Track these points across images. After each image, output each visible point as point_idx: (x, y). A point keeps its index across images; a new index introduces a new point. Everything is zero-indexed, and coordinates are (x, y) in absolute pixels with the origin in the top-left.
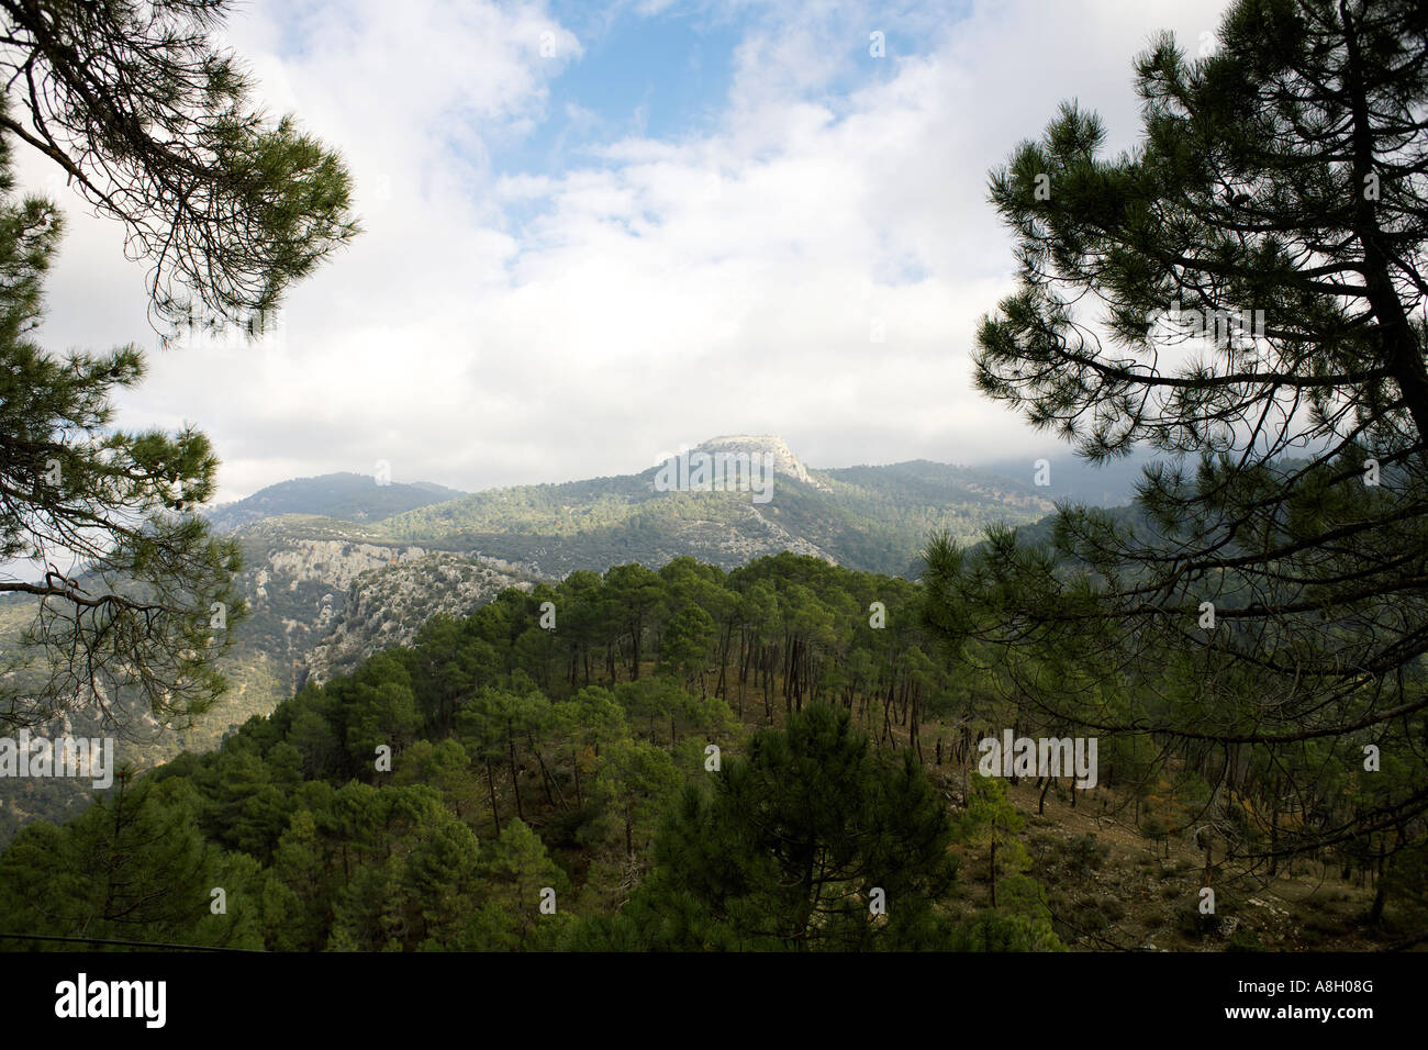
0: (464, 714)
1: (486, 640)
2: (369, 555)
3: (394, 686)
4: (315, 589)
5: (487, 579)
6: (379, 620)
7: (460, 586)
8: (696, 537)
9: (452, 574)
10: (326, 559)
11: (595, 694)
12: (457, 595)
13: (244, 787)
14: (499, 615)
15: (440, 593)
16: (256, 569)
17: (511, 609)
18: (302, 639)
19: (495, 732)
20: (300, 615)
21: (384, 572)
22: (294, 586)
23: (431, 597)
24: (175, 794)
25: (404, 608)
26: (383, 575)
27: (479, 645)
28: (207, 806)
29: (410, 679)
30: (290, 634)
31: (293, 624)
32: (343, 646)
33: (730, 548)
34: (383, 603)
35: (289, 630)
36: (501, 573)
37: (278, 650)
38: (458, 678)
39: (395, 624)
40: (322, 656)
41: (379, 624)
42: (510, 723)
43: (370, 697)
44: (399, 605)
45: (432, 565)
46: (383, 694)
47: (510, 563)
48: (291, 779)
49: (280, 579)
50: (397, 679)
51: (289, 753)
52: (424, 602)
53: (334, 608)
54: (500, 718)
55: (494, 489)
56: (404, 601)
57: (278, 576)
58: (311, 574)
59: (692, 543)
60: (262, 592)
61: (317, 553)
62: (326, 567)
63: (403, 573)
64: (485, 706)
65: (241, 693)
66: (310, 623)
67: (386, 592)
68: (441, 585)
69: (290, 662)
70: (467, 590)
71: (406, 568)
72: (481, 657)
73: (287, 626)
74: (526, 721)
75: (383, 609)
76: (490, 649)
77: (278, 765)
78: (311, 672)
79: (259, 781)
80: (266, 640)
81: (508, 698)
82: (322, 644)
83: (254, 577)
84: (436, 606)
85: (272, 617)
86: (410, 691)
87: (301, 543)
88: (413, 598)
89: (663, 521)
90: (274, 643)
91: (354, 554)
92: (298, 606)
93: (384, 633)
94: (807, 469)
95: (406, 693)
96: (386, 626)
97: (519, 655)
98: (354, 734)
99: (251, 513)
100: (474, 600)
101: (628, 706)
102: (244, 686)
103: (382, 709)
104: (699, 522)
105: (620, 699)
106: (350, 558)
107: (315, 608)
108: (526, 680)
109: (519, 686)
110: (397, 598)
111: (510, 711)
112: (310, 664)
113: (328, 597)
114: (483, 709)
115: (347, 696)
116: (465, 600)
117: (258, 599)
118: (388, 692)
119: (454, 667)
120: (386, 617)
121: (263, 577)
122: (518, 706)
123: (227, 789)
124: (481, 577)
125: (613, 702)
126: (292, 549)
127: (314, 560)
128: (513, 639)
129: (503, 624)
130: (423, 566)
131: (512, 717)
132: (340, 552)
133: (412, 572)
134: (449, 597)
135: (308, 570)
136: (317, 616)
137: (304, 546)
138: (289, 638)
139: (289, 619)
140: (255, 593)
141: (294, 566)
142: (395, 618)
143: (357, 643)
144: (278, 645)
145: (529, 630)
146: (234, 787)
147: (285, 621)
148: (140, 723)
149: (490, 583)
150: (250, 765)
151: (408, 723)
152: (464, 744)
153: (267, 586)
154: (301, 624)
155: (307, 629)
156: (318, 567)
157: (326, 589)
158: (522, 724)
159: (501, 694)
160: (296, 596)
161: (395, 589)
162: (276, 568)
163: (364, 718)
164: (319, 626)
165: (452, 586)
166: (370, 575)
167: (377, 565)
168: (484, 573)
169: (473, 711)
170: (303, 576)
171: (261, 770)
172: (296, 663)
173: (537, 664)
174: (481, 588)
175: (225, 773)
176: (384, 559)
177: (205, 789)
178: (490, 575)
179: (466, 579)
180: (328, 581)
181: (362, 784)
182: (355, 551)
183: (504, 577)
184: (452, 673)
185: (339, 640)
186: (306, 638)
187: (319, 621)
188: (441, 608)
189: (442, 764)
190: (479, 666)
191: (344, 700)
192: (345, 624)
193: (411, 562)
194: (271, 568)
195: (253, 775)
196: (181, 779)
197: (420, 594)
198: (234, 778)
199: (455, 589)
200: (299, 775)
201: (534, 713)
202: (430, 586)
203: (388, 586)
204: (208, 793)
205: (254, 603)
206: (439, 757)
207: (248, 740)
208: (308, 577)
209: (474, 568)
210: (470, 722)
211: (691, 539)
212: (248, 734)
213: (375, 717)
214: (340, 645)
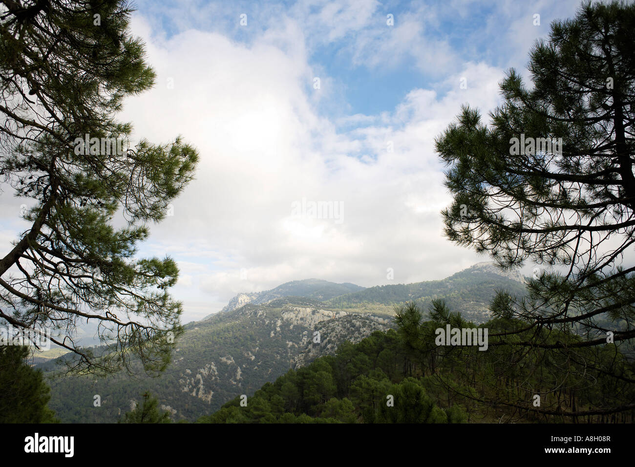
0: (353, 387)
1: (365, 354)
2: (323, 314)
3: (324, 372)
4: (300, 328)
5: (373, 327)
6: (326, 343)
7: (362, 329)
8: (471, 309)
9: (358, 324)
10: (305, 316)
11: (411, 381)
12: (360, 334)
13: (259, 413)
14: (371, 342)
15: (353, 332)
16: (276, 319)
17: (377, 340)
18: (294, 350)
19: (366, 396)
20: (294, 340)
21: (329, 322)
22: (291, 327)
23: (349, 334)
24: (233, 413)
25: (337, 338)
26: (328, 324)
27: (362, 356)
28: (245, 420)
29: (332, 369)
30: (289, 348)
31: (291, 343)
32: (311, 354)
33: (487, 315)
34: (328, 336)
35: (289, 346)
36: (379, 324)
37: (284, 355)
38: (352, 370)
39: (333, 345)
40: (302, 358)
41: (326, 345)
42: (373, 392)
43: (314, 377)
44: (335, 337)
45: (349, 320)
46: (319, 376)
47: (384, 320)
48: (280, 411)
49: (286, 324)
50: (326, 369)
51: (279, 400)
52: (345, 336)
53: (308, 337)
54: (368, 389)
55: (378, 286)
56: (337, 335)
57: (285, 322)
58: (298, 322)
59: (468, 312)
60: (278, 329)
61: (301, 313)
62: (305, 319)
63: (337, 323)
64: (361, 384)
65: (269, 373)
66: (298, 344)
67: (329, 331)
68: (353, 329)
69: (289, 360)
70: (364, 331)
71: (338, 321)
72: (363, 362)
73: (288, 344)
74: (380, 392)
75: (328, 339)
76: (366, 358)
77: (274, 404)
78: (297, 365)
79: (266, 411)
80: (279, 350)
81: (372, 381)
82: (302, 353)
83: (275, 322)
84: (351, 338)
85: (282, 340)
86: (331, 375)
87: (295, 308)
88: (341, 334)
89: (455, 301)
90: (283, 351)
91: (317, 314)
92: (293, 336)
93: (328, 349)
94: (525, 278)
95: (329, 376)
96: (329, 346)
97: (380, 361)
98: (306, 393)
99: (275, 295)
100: (367, 336)
101: (427, 387)
102: (270, 370)
103: (318, 382)
104: (472, 302)
105: (423, 384)
106: (315, 316)
107: (300, 337)
108: (382, 373)
109: (379, 376)
110: (334, 334)
111: (373, 387)
112: (297, 362)
113: (305, 332)
114: (360, 385)
115: (306, 376)
116: (363, 336)
117: (277, 332)
118: (321, 375)
119: (351, 366)
120: (329, 342)
121: (279, 323)
122: (377, 385)
123: (253, 413)
124: (371, 325)
125: (419, 385)
126: (292, 311)
127: (300, 316)
128: (378, 354)
129: (374, 347)
130: (345, 320)
131: (374, 390)
132: (311, 313)
133: (341, 322)
134: (356, 334)
135: (297, 320)
136: (301, 340)
137: (296, 310)
138: (289, 350)
139: (289, 342)
140: (276, 329)
141: (292, 318)
142: (333, 342)
143: (316, 353)
144: (284, 352)
145: (385, 350)
146: (256, 413)
147: (287, 342)
148: (229, 383)
149: (375, 328)
150: (263, 403)
151: (330, 390)
152: (352, 401)
153: (280, 327)
154: (294, 344)
155: (296, 346)
156: (302, 319)
157: (305, 329)
158: (378, 393)
159: (369, 378)
160: (292, 332)
161: (333, 330)
162: (285, 319)
163: (311, 386)
164: (302, 345)
165: (358, 329)
166: (323, 323)
167: (326, 319)
168: (372, 324)
169: (356, 386)
170: (295, 323)
171: (267, 406)
172: (292, 361)
173: (388, 366)
174: (371, 331)
175: (253, 406)
176: (329, 317)
177: (245, 413)
178: (374, 324)
179: (364, 326)
180: (306, 325)
181: (308, 416)
182: (317, 312)
183: (381, 325)
184: (350, 368)
185: (309, 351)
186: (296, 350)
187: (301, 343)
188: (353, 339)
189: (342, 409)
190: (362, 365)
191: (304, 378)
192: (312, 344)
193: (340, 318)
194: (282, 319)
195: (264, 408)
196: (235, 407)
197: (344, 333)
198: (256, 409)
199: (359, 331)
200: (283, 409)
201: (384, 389)
202: (348, 329)
203: (330, 328)
204: (246, 414)
205: (275, 334)
206: (341, 406)
207: (264, 392)
208: (298, 323)
209: (368, 321)
210: (354, 391)
211: (468, 310)
212: (265, 390)
213: (315, 386)
214: (310, 354)
